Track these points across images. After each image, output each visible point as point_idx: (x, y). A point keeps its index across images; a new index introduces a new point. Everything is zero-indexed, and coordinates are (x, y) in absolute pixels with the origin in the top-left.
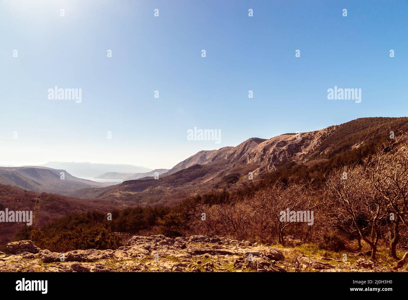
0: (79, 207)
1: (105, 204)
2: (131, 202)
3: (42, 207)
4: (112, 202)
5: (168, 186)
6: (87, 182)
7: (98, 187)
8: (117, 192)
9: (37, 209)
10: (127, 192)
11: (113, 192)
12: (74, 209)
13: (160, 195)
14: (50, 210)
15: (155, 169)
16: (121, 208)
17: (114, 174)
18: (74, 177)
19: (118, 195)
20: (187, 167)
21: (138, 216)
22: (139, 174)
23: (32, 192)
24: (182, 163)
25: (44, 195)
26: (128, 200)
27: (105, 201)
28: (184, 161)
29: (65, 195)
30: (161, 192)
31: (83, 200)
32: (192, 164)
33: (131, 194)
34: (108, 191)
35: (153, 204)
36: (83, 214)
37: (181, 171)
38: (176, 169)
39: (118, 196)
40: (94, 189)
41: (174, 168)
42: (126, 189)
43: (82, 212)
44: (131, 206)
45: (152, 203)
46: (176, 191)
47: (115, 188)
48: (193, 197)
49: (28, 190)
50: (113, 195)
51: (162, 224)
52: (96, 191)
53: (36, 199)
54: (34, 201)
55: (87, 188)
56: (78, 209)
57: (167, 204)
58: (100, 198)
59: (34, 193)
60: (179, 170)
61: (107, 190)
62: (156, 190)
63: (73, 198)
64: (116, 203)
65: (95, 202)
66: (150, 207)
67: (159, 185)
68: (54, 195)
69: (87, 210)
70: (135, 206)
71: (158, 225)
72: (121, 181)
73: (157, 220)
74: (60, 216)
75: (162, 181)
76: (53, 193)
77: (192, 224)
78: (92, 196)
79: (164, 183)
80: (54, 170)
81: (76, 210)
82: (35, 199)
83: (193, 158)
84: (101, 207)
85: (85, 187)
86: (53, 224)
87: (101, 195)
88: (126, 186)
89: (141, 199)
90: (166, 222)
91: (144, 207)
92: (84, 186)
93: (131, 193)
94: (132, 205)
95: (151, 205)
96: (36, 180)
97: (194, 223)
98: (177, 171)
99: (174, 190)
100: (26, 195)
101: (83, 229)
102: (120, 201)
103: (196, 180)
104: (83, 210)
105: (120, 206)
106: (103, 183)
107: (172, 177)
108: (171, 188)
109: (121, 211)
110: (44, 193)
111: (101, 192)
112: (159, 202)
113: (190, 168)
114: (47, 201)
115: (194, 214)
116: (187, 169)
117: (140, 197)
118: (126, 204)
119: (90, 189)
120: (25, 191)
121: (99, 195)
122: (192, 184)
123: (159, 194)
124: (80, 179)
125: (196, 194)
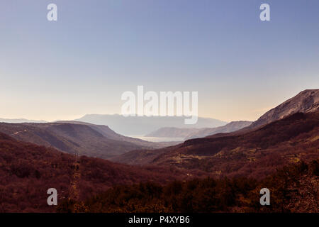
0: (128, 176)
1: (161, 172)
2: (198, 170)
3: (82, 175)
4: (172, 170)
5: (252, 147)
6: (136, 142)
7: (151, 149)
8: (177, 155)
9: (77, 178)
10: (191, 156)
11: (172, 157)
12: (123, 179)
13: (240, 161)
14: (93, 179)
15: (230, 122)
16: (184, 179)
17: (172, 131)
18: (119, 135)
19: (178, 159)
20: (282, 117)
21: (209, 191)
22: (207, 129)
23: (69, 155)
24: (273, 112)
25: (84, 160)
26: (193, 168)
27: (162, 168)
28: (277, 108)
29: (109, 159)
30: (241, 156)
31: (133, 166)
32: (289, 112)
33: (197, 159)
34: (165, 154)
35: (230, 174)
36: (134, 186)
37: (273, 124)
38: (265, 120)
39: (179, 162)
40: (146, 150)
41: (261, 120)
42: (190, 152)
43: (132, 183)
44: (197, 177)
45: (228, 172)
46: (265, 155)
47: (174, 150)
48: (293, 164)
49: (65, 152)
50: (172, 161)
51: (246, 205)
52: (149, 154)
53: (76, 164)
54: (72, 167)
55: (137, 151)
56: (127, 179)
57: (252, 174)
58: (155, 164)
59: (72, 156)
60: (269, 122)
61: (163, 152)
62: (234, 153)
63: (119, 164)
64: (176, 172)
65: (149, 169)
66: (226, 178)
67: (238, 146)
68: (96, 159)
69: (138, 180)
70: (204, 177)
71: (240, 206)
72: (182, 140)
73: (239, 197)
74: (106, 188)
75: (242, 139)
76: (95, 157)
77: (294, 206)
78: (143, 162)
79: (245, 143)
80: (93, 126)
81: (125, 180)
82: (74, 164)
83: (292, 103)
84: (157, 177)
85: (134, 149)
86: (98, 198)
87: (155, 160)
88: (189, 147)
89: (213, 166)
90: (252, 202)
91: (218, 178)
92: (133, 147)
93: (197, 157)
94: (199, 174)
95: (228, 175)
96: (73, 139)
97: (297, 204)
98: (265, 123)
99: (262, 153)
100: (64, 159)
101: (136, 206)
102: (183, 169)
103: (297, 137)
104: (134, 181)
105: (184, 176)
106: (158, 143)
107: (257, 133)
108: (257, 150)
109: (184, 183)
110: (84, 157)
111: (156, 156)
112: (240, 172)
113: (286, 119)
114: (88, 167)
115: (297, 190)
116: (282, 120)
117: (211, 163)
118: (191, 173)
119: (142, 151)
120: (62, 154)
121: (153, 159)
122: (291, 144)
123: (240, 158)
124: (127, 137)
125: (298, 160)
